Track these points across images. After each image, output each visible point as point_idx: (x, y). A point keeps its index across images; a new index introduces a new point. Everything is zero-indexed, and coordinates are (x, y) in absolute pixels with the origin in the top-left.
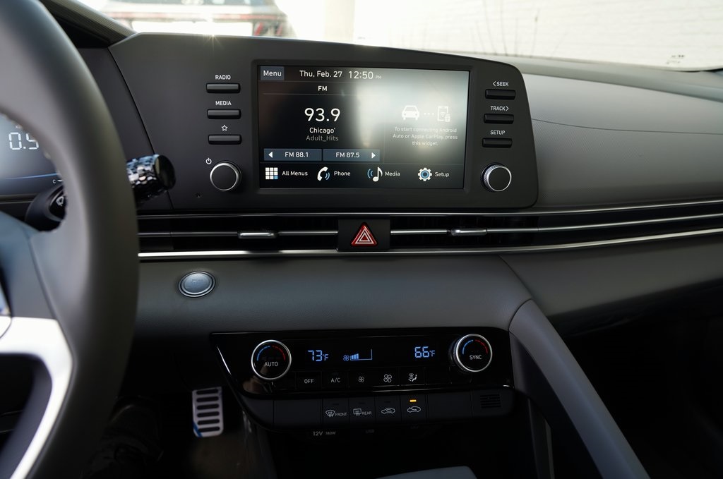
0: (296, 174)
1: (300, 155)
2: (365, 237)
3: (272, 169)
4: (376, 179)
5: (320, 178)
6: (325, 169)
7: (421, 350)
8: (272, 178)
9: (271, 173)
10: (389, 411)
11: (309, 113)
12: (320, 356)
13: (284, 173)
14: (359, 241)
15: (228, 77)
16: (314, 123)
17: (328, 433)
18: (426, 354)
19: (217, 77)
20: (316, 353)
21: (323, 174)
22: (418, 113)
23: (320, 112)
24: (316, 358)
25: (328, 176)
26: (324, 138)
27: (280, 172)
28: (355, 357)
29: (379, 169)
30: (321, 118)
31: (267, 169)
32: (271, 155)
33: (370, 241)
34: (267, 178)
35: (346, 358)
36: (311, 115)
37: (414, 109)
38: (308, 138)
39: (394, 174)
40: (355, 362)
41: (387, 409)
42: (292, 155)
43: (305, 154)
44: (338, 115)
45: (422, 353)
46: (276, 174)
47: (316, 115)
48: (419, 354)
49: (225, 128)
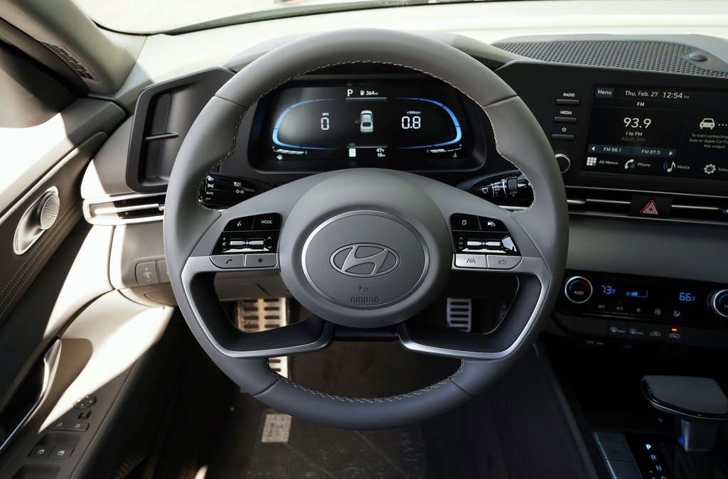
0: (609, 163)
1: (615, 150)
2: (651, 209)
3: (592, 158)
4: (669, 170)
5: (626, 167)
6: (632, 161)
7: (685, 295)
8: (591, 164)
9: (591, 161)
10: (656, 334)
11: (627, 121)
12: (610, 290)
13: (601, 162)
14: (647, 211)
15: (572, 95)
16: (630, 129)
17: (598, 343)
18: (688, 299)
19: (564, 94)
20: (607, 288)
21: (630, 164)
22: (714, 124)
23: (636, 121)
24: (607, 291)
25: (633, 166)
26: (635, 139)
27: (598, 161)
28: (635, 294)
29: (673, 163)
30: (635, 125)
31: (589, 158)
32: (593, 149)
33: (655, 212)
34: (588, 164)
35: (628, 294)
36: (628, 123)
37: (711, 121)
38: (623, 138)
39: (685, 167)
40: (634, 297)
41: (655, 333)
42: (609, 149)
43: (618, 150)
44: (648, 124)
45: (685, 297)
46: (595, 162)
47: (632, 123)
48: (682, 298)
49: (564, 130)
